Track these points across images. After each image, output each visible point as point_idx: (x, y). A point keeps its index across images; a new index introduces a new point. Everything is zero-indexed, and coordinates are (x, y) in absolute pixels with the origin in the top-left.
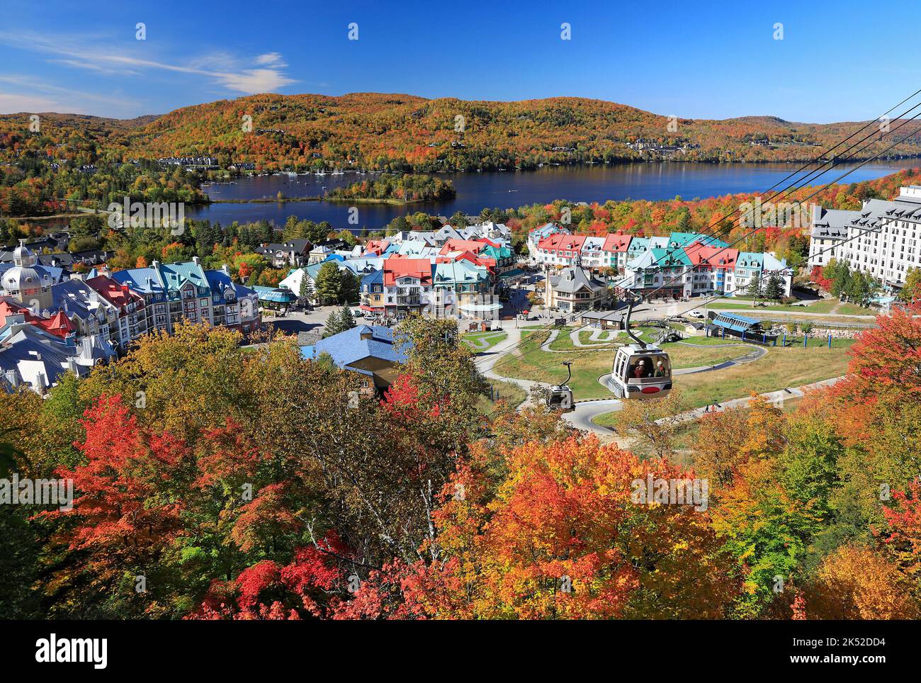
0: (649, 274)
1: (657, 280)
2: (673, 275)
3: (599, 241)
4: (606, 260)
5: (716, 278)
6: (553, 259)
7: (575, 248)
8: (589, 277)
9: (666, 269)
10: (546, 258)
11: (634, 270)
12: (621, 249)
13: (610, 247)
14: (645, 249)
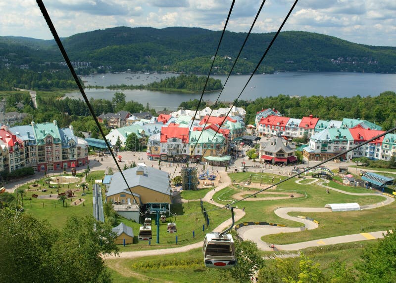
0: (325, 144)
1: (329, 148)
2: (340, 145)
3: (297, 121)
4: (301, 134)
5: (369, 149)
6: (268, 131)
7: (282, 125)
8: (285, 144)
9: (336, 141)
10: (264, 130)
11: (316, 141)
12: (310, 127)
13: (304, 125)
14: (326, 128)
